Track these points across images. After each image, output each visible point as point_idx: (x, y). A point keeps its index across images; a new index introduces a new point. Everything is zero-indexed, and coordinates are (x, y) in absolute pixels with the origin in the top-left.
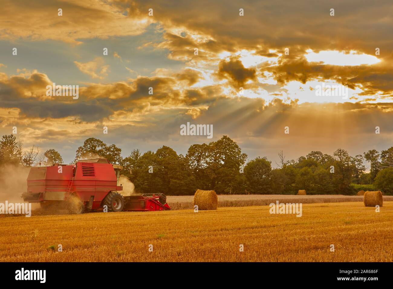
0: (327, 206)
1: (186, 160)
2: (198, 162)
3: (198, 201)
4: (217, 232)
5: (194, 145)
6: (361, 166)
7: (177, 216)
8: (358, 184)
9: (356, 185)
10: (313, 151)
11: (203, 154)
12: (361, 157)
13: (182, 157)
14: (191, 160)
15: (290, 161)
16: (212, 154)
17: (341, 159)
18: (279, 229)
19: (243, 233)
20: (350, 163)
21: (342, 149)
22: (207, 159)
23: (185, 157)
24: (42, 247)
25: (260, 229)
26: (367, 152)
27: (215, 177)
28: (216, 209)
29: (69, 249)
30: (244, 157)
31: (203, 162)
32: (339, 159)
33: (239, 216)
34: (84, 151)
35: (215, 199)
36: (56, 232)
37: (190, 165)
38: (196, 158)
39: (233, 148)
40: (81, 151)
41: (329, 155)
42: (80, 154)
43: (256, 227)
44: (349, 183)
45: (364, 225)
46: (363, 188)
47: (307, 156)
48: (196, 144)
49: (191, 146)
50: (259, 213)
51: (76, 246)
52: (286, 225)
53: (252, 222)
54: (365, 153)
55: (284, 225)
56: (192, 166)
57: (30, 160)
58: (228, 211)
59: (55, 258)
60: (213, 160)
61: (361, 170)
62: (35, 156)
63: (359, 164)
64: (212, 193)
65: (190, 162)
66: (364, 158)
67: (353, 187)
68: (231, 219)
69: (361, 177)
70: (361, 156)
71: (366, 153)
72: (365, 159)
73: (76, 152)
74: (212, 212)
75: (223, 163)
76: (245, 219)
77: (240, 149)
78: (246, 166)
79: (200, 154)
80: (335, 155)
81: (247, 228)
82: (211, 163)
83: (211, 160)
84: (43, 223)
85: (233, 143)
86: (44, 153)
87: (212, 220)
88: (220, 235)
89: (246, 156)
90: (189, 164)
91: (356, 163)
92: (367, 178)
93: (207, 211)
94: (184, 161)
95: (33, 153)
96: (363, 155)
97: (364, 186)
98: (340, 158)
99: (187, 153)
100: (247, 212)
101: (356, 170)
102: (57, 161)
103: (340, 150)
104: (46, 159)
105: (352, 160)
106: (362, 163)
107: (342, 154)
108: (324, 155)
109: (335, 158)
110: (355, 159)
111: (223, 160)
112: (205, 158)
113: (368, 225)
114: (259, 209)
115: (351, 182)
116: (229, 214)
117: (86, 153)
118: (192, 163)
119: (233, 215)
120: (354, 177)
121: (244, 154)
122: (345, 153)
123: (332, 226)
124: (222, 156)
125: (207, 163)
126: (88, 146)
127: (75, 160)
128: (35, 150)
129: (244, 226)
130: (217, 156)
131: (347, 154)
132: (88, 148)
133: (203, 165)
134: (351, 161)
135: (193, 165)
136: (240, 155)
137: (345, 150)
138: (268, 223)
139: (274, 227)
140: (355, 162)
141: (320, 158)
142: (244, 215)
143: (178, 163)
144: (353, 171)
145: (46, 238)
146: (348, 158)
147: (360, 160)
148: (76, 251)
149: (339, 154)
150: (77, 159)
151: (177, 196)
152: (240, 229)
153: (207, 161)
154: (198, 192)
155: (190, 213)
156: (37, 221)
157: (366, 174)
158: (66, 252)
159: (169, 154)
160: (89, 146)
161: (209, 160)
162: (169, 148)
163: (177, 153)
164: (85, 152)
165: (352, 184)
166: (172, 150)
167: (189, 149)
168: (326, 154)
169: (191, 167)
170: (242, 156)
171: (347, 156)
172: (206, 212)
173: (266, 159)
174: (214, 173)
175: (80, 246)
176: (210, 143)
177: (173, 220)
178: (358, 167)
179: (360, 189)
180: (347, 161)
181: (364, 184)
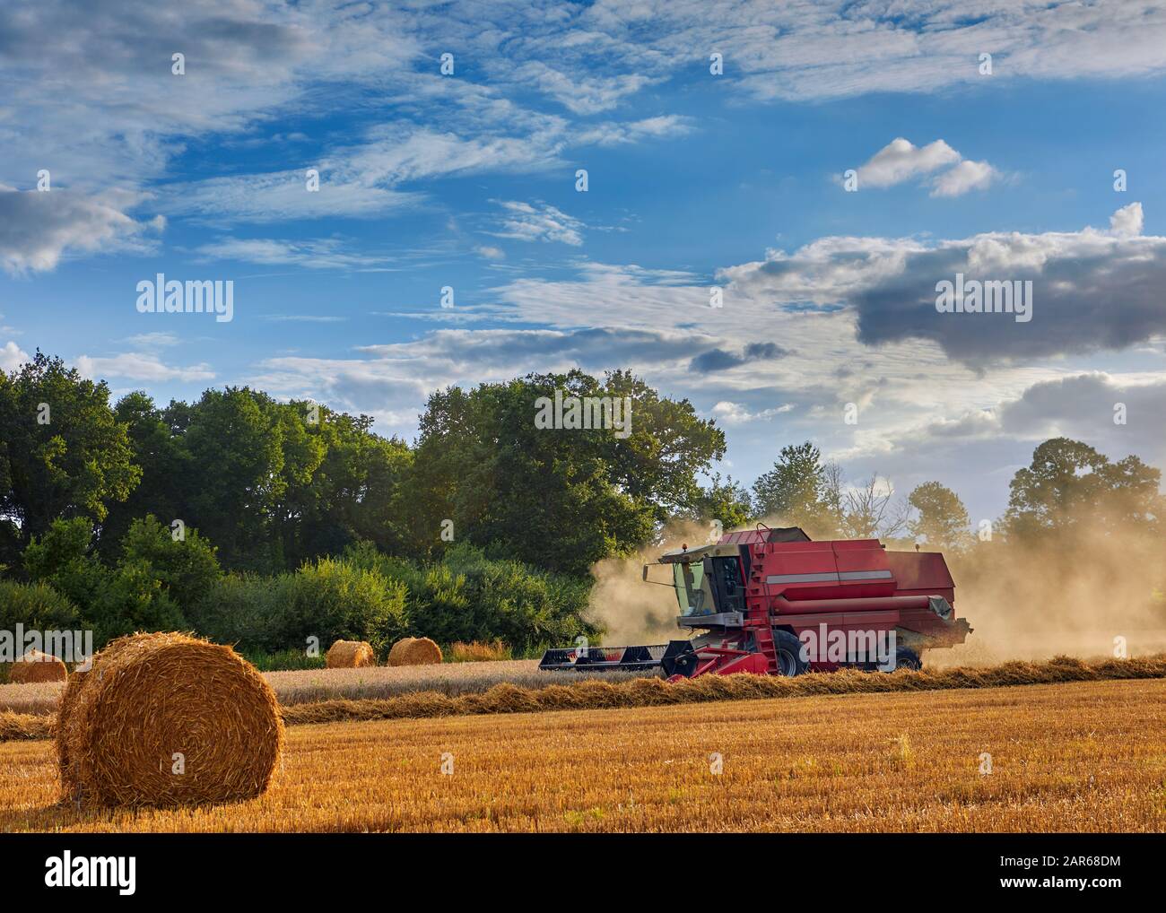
24: (924, 788)
29: (1010, 799)
34: (1035, 482)
36: (963, 741)
40: (1027, 482)
42: (1022, 494)
51: (1033, 790)
57: (866, 519)
59: (969, 824)
62: (883, 504)
73: (1011, 487)
84: (921, 715)
86: (908, 496)
95: (875, 496)
102: (950, 517)
104: (916, 514)
117: (1042, 488)
126: (1048, 464)
127: (1006, 513)
128: (882, 488)
132: (1046, 471)
145: (934, 761)
148: (1032, 804)
150: (1015, 510)
156: (901, 708)
158: (1002, 806)
160: (1052, 466)
164: (1038, 484)
175: (1046, 788)
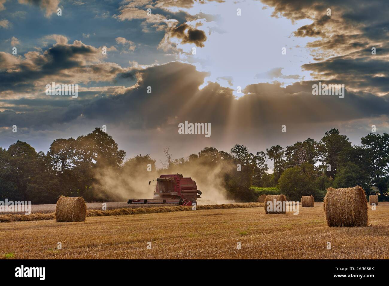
0: (221, 214)
1: (48, 159)
2: (63, 162)
3: (61, 211)
4: (83, 248)
5: (58, 140)
6: (263, 165)
7: (33, 230)
8: (259, 186)
9: (256, 188)
10: (206, 148)
11: (70, 151)
12: (263, 155)
13: (42, 155)
14: (54, 159)
15: (179, 160)
16: (82, 151)
17: (239, 157)
18: (160, 243)
19: (115, 249)
20: (250, 161)
21: (241, 144)
22: (75, 158)
23: (46, 155)
25: (137, 244)
26: (270, 148)
27: (85, 180)
28: (84, 220)
30: (121, 154)
31: (70, 161)
32: (238, 157)
33: (113, 229)
35: (82, 209)
37: (52, 166)
38: (61, 156)
39: (108, 144)
41: (225, 152)
43: (133, 242)
44: (249, 186)
45: (262, 236)
46: (265, 191)
47: (199, 153)
48: (60, 138)
49: (54, 140)
50: (138, 224)
52: (170, 238)
53: (128, 235)
54: (267, 149)
55: (166, 238)
56: (56, 167)
58: (99, 222)
60: (82, 158)
61: (263, 169)
63: (260, 163)
64: (78, 200)
65: (53, 161)
66: (266, 156)
67: (253, 190)
68: (102, 232)
69: (263, 178)
70: (263, 153)
71: (269, 150)
72: (268, 157)
74: (79, 224)
75: (95, 162)
76: (119, 232)
77: (117, 145)
78: (124, 166)
79: (65, 152)
80: (233, 152)
81: (120, 243)
82: (80, 162)
83: (79, 159)
85: (108, 138)
87: (78, 234)
88: (86, 252)
89: (124, 153)
90: (52, 164)
91: (258, 162)
92: (269, 179)
93: (73, 223)
94: (45, 160)
96: (266, 152)
97: (267, 189)
98: (238, 155)
99: (49, 150)
100: (123, 223)
101: (257, 171)
103: (239, 146)
105: (253, 157)
106: (264, 161)
107: (241, 150)
108: (220, 152)
109: (232, 156)
110: (256, 156)
111: (95, 159)
112: (72, 157)
113: (266, 235)
114: (138, 220)
115: (251, 184)
116: (101, 227)
118: (55, 163)
119: (105, 228)
120: (255, 178)
121: (121, 151)
122: (244, 150)
123: (224, 239)
124: (94, 154)
125: (74, 162)
129: (117, 240)
130: (88, 153)
131: (246, 151)
133: (69, 166)
134: (251, 159)
135: (56, 165)
136: (116, 153)
137: (244, 146)
138: (147, 236)
139: (155, 240)
140: (256, 160)
141: (215, 156)
142: (119, 227)
143: (37, 162)
144: (254, 171)
146: (248, 156)
147: (262, 158)
149: (238, 150)
151: (36, 204)
152: (111, 244)
153: (74, 160)
154: (61, 200)
155: (51, 226)
157: (269, 174)
159: (25, 151)
161: (77, 159)
162: (25, 143)
163: (35, 150)
165: (252, 188)
166: (29, 146)
167: (51, 145)
168: (222, 151)
169: (54, 167)
170: (119, 153)
171: (247, 153)
172: (71, 224)
173: (149, 157)
174: (83, 175)
176: (78, 137)
177: (28, 234)
178: (260, 166)
179: (261, 193)
180: (247, 160)
181: (265, 187)
